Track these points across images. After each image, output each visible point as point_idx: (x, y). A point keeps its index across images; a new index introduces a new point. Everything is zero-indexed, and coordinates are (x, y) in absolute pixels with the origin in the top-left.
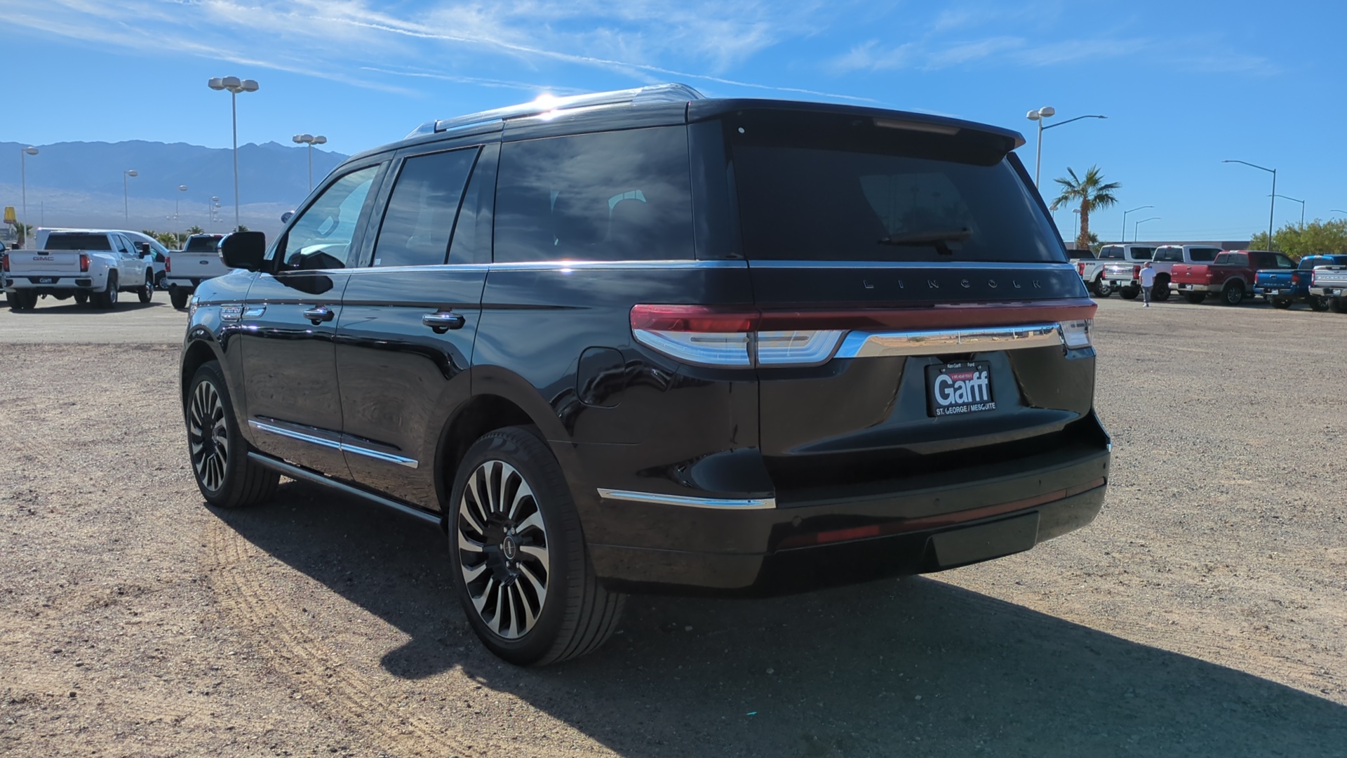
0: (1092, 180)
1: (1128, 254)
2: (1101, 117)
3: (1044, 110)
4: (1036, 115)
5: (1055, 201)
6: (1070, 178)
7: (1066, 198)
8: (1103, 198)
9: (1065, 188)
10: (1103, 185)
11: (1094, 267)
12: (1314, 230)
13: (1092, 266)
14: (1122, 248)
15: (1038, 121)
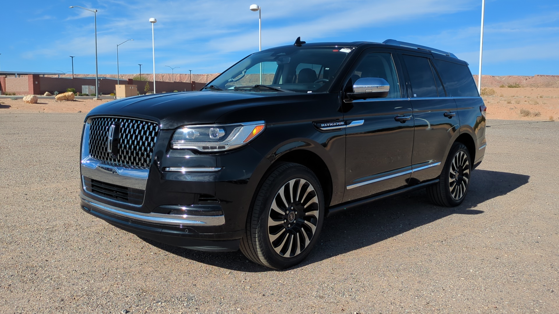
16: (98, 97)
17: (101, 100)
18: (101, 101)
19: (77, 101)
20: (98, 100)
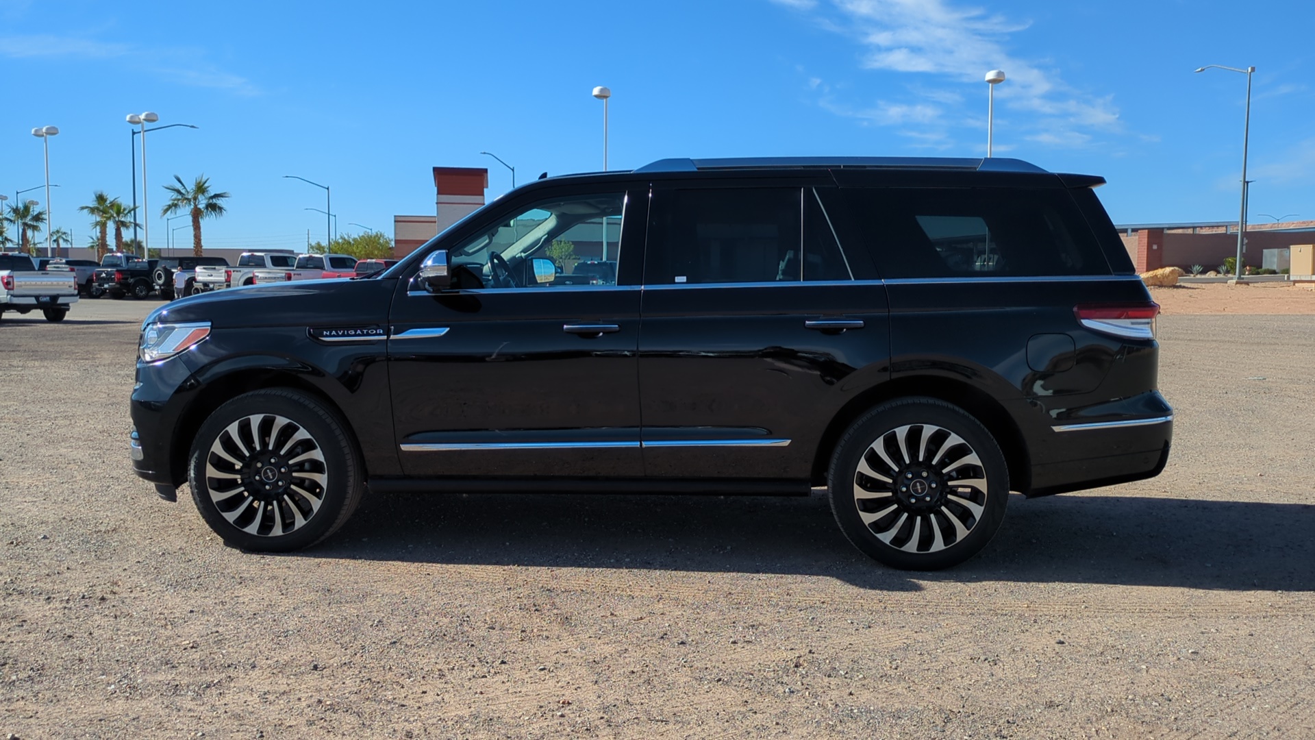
0: (201, 188)
1: (268, 262)
2: (192, 127)
3: (147, 115)
4: (137, 120)
5: (165, 208)
6: (178, 186)
7: (176, 206)
8: (213, 207)
9: (175, 195)
10: (212, 194)
11: (240, 274)
12: (366, 240)
13: (239, 273)
14: (263, 257)
15: (140, 125)
16: (1239, 278)
17: (1247, 284)
18: (1246, 286)
19: (1184, 287)
20: (1238, 285)
